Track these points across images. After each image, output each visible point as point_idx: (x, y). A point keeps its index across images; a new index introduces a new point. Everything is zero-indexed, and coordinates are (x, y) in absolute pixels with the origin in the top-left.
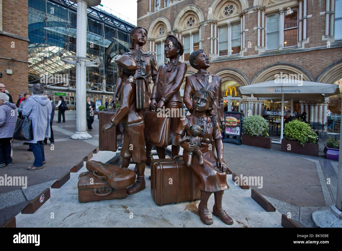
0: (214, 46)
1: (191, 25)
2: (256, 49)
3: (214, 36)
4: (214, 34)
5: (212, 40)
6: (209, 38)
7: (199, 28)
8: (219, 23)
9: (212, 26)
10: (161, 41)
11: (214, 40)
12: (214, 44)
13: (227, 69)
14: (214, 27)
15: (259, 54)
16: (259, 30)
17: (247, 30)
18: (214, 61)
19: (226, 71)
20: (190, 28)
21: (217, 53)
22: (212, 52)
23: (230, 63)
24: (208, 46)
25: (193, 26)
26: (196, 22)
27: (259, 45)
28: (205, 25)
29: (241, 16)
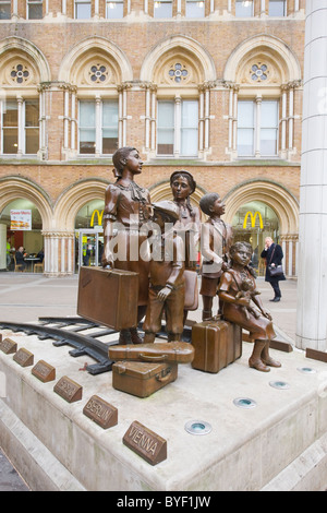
0: (70, 134)
1: (20, 81)
2: (143, 153)
3: (70, 115)
4: (70, 111)
5: (67, 122)
6: (61, 117)
7: (40, 91)
8: (80, 93)
9: (67, 94)
11: (70, 122)
12: (70, 130)
13: (97, 180)
14: (70, 98)
15: (148, 160)
16: (148, 122)
17: (129, 117)
18: (70, 162)
19: (94, 184)
20: (19, 85)
21: (76, 148)
22: (66, 145)
23: (100, 169)
24: (58, 131)
25: (25, 85)
26: (31, 76)
28: (53, 89)
29: (121, 90)
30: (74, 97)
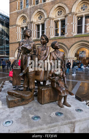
0: (52, 31)
1: (40, 19)
2: (72, 34)
3: (52, 26)
5: (51, 28)
6: (50, 27)
7: (45, 21)
8: (55, 19)
9: (51, 20)
10: (24, 26)
11: (52, 28)
12: (52, 30)
15: (73, 36)
16: (74, 24)
17: (68, 24)
18: (52, 39)
20: (40, 21)
21: (53, 35)
22: (51, 34)
23: (59, 40)
24: (49, 31)
25: (41, 20)
26: (43, 18)
27: (73, 31)
28: (48, 20)
29: (66, 16)
30: (53, 21)
